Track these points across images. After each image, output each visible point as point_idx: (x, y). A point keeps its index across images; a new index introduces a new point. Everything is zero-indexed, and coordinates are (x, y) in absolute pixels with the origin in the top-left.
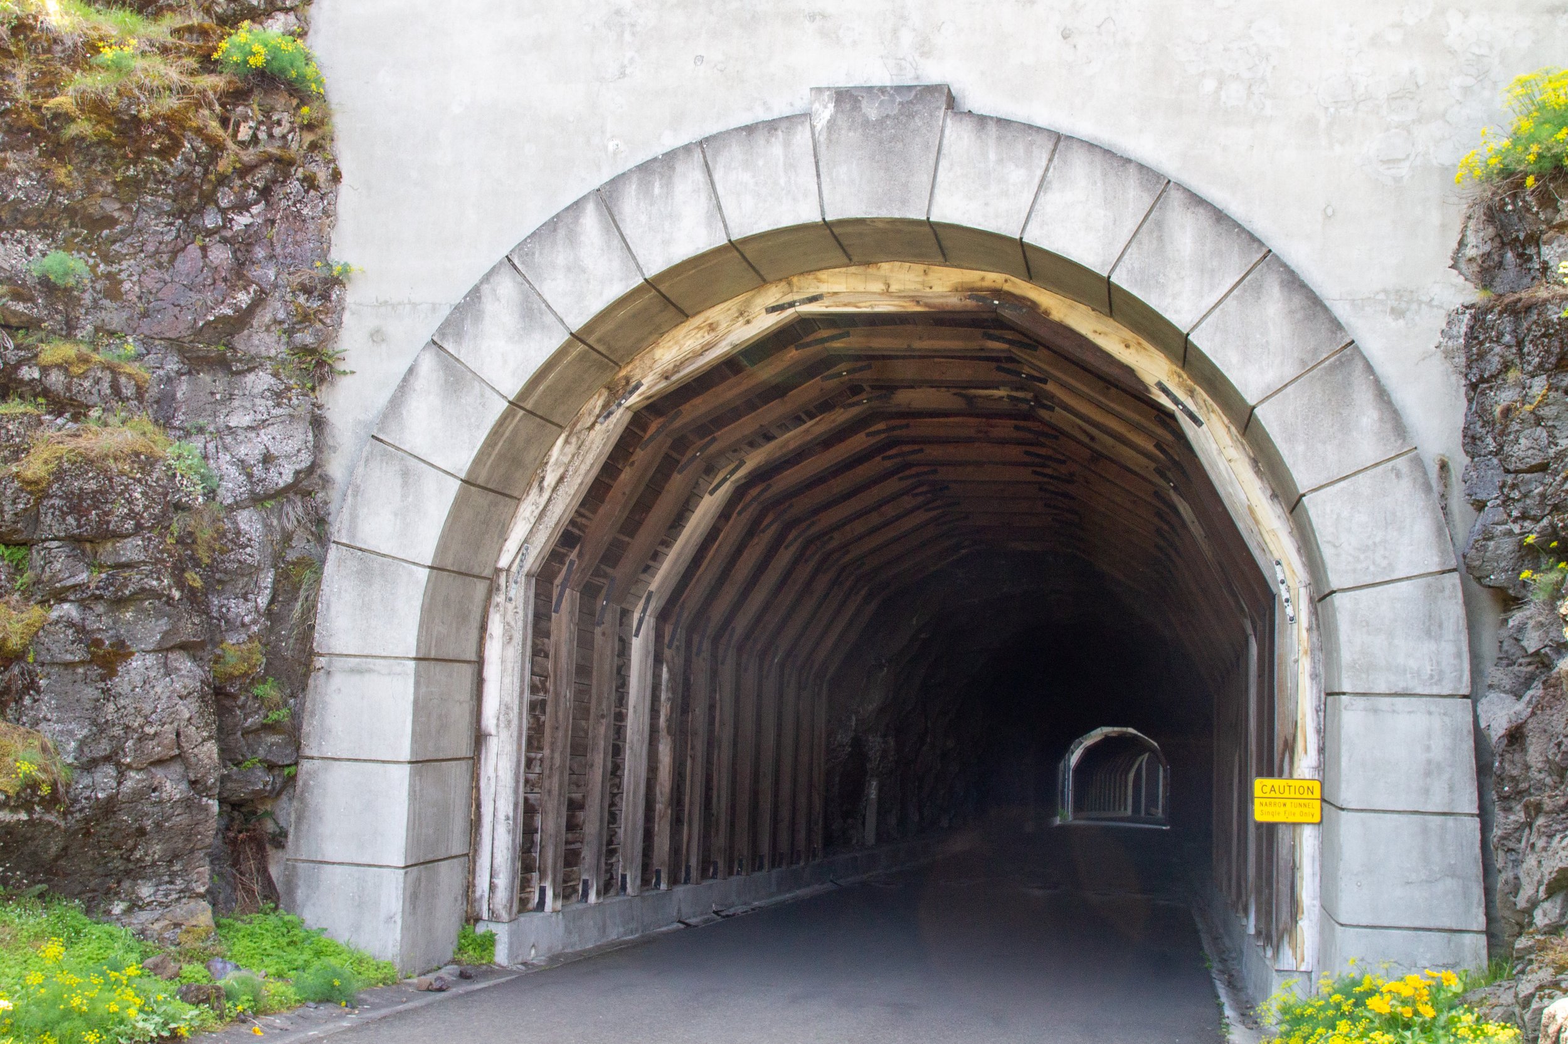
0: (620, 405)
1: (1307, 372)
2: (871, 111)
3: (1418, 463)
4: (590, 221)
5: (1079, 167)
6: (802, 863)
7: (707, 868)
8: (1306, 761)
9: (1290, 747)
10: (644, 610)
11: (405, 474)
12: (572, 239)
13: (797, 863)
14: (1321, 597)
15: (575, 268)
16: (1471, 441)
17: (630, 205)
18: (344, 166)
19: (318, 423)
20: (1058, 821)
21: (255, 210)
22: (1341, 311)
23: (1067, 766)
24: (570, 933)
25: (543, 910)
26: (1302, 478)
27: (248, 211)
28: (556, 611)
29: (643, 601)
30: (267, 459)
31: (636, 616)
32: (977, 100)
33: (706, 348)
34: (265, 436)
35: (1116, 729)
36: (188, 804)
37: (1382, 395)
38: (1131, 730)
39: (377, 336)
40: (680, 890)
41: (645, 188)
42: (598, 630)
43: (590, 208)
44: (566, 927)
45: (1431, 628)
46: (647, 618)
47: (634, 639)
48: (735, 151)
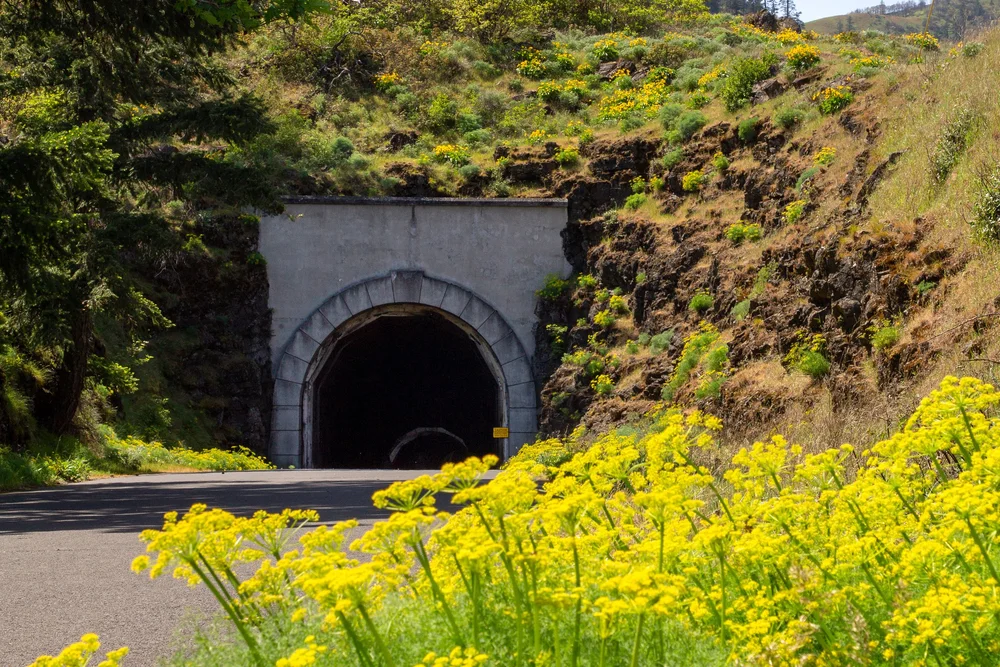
1: (503, 338)
2: (405, 276)
3: (526, 358)
4: (338, 301)
5: (453, 292)
8: (505, 424)
9: (501, 420)
11: (295, 362)
12: (334, 305)
14: (507, 386)
15: (335, 312)
16: (536, 354)
17: (348, 298)
18: (270, 283)
19: (269, 349)
22: (511, 323)
26: (502, 362)
30: (260, 359)
32: (430, 273)
33: (359, 325)
34: (259, 354)
35: (428, 429)
36: (261, 441)
37: (519, 344)
38: (441, 430)
39: (281, 326)
41: (351, 293)
43: (338, 298)
45: (529, 394)
48: (373, 286)
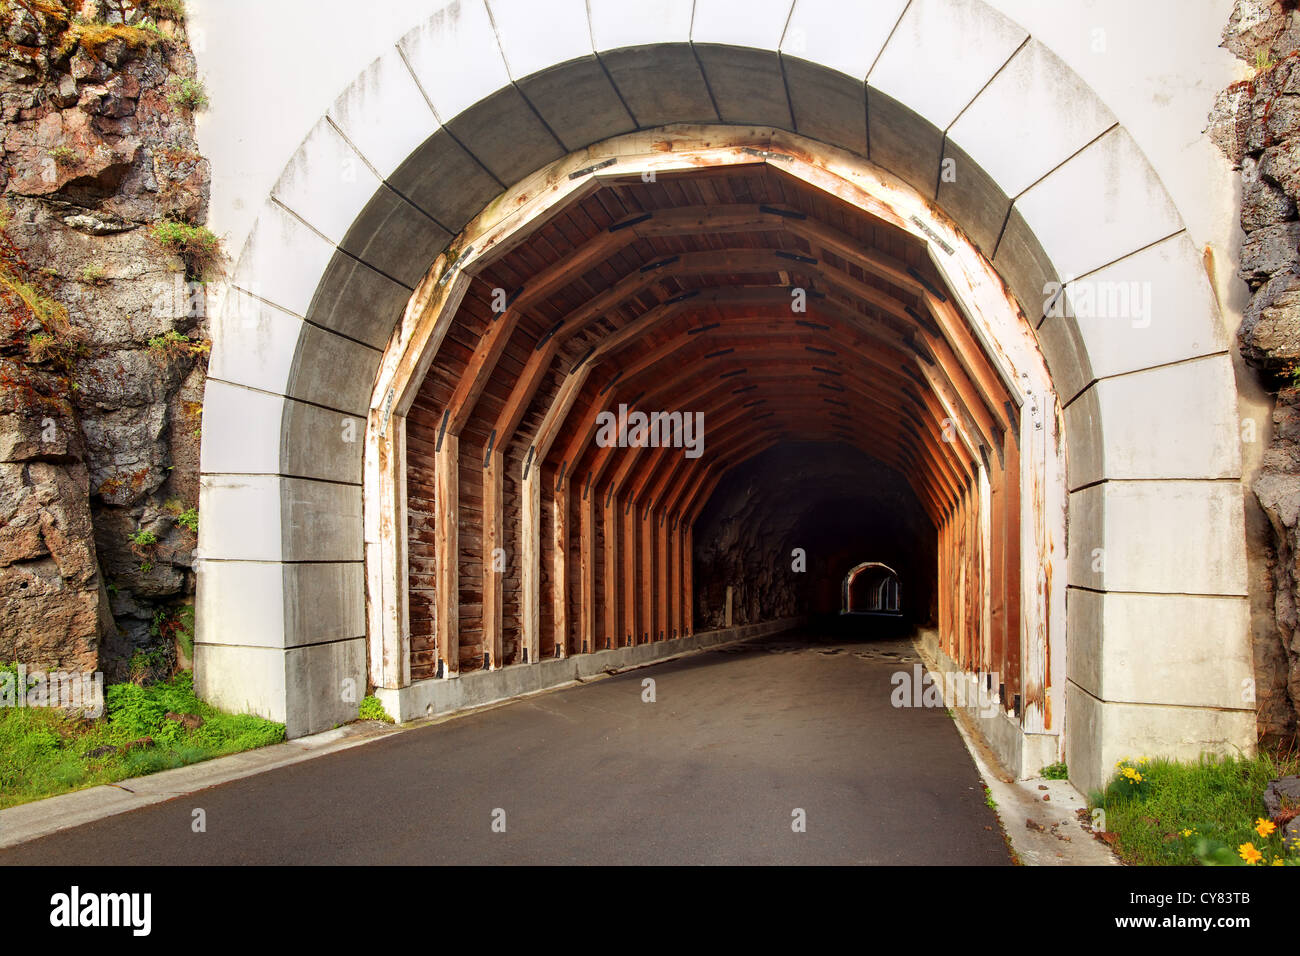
0: (456, 267)
6: (677, 637)
7: (599, 642)
10: (530, 460)
13: (675, 637)
20: (842, 612)
21: (110, 84)
23: (846, 584)
24: (469, 693)
25: (441, 677)
27: (104, 85)
28: (438, 451)
29: (528, 453)
30: (145, 308)
31: (524, 465)
34: (142, 288)
35: (872, 564)
38: (880, 564)
40: (576, 657)
42: (485, 470)
44: (465, 689)
46: (531, 466)
47: (523, 481)
